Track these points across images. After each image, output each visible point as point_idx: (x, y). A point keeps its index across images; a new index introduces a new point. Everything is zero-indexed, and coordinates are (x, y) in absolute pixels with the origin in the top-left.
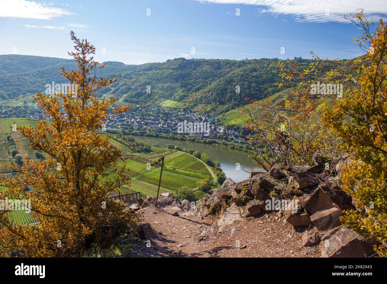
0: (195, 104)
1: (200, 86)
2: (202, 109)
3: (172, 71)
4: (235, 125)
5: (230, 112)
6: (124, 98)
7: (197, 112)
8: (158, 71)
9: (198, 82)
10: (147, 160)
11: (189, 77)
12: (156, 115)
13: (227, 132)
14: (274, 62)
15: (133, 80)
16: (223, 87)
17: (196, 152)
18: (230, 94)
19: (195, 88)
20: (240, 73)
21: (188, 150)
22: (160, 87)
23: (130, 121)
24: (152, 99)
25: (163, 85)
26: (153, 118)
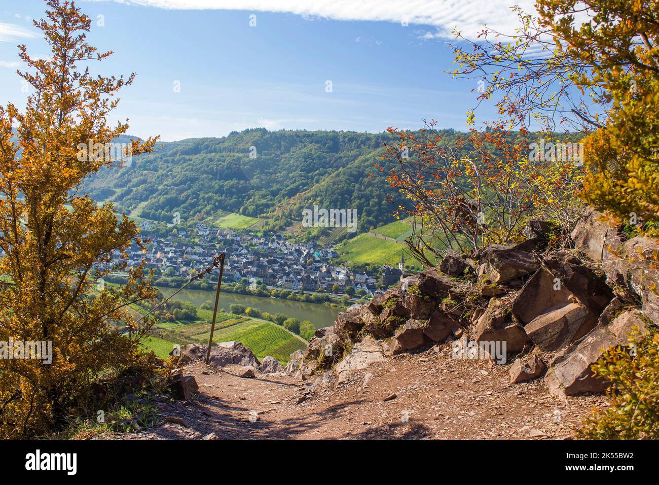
0: (288, 222)
1: (298, 186)
2: (302, 231)
3: (241, 155)
4: (368, 265)
5: (359, 237)
6: (141, 211)
7: (290, 237)
8: (213, 154)
9: (293, 177)
10: (188, 338)
11: (275, 167)
12: (207, 244)
13: (352, 278)
14: (447, 136)
15: (160, 172)
16: (343, 187)
17: (290, 320)
18: (357, 201)
19: (287, 189)
20: (377, 158)
21: (274, 317)
22: (217, 187)
23: (152, 258)
24: (199, 211)
25: (221, 183)
26: (201, 250)
